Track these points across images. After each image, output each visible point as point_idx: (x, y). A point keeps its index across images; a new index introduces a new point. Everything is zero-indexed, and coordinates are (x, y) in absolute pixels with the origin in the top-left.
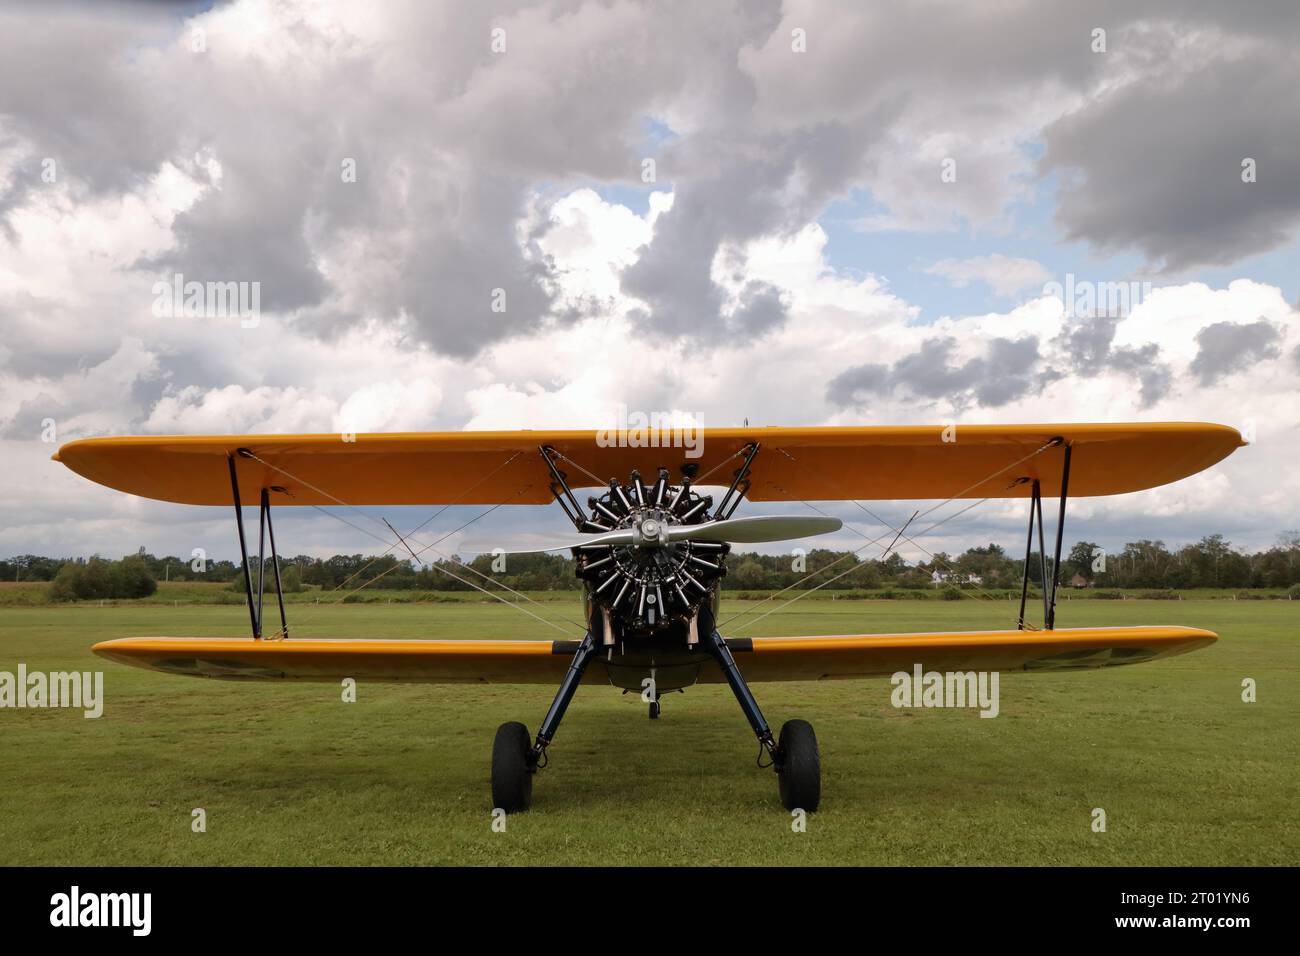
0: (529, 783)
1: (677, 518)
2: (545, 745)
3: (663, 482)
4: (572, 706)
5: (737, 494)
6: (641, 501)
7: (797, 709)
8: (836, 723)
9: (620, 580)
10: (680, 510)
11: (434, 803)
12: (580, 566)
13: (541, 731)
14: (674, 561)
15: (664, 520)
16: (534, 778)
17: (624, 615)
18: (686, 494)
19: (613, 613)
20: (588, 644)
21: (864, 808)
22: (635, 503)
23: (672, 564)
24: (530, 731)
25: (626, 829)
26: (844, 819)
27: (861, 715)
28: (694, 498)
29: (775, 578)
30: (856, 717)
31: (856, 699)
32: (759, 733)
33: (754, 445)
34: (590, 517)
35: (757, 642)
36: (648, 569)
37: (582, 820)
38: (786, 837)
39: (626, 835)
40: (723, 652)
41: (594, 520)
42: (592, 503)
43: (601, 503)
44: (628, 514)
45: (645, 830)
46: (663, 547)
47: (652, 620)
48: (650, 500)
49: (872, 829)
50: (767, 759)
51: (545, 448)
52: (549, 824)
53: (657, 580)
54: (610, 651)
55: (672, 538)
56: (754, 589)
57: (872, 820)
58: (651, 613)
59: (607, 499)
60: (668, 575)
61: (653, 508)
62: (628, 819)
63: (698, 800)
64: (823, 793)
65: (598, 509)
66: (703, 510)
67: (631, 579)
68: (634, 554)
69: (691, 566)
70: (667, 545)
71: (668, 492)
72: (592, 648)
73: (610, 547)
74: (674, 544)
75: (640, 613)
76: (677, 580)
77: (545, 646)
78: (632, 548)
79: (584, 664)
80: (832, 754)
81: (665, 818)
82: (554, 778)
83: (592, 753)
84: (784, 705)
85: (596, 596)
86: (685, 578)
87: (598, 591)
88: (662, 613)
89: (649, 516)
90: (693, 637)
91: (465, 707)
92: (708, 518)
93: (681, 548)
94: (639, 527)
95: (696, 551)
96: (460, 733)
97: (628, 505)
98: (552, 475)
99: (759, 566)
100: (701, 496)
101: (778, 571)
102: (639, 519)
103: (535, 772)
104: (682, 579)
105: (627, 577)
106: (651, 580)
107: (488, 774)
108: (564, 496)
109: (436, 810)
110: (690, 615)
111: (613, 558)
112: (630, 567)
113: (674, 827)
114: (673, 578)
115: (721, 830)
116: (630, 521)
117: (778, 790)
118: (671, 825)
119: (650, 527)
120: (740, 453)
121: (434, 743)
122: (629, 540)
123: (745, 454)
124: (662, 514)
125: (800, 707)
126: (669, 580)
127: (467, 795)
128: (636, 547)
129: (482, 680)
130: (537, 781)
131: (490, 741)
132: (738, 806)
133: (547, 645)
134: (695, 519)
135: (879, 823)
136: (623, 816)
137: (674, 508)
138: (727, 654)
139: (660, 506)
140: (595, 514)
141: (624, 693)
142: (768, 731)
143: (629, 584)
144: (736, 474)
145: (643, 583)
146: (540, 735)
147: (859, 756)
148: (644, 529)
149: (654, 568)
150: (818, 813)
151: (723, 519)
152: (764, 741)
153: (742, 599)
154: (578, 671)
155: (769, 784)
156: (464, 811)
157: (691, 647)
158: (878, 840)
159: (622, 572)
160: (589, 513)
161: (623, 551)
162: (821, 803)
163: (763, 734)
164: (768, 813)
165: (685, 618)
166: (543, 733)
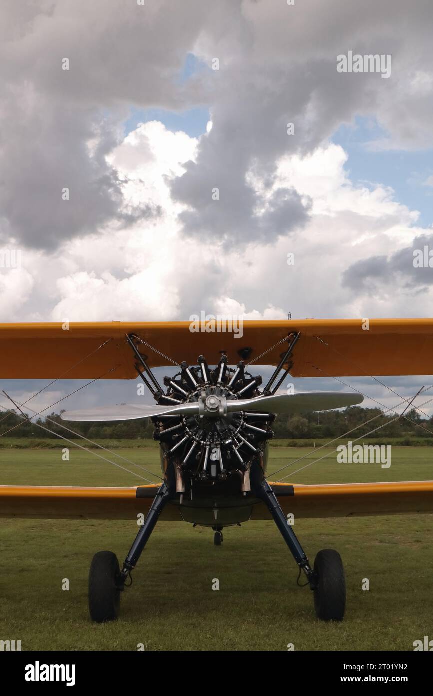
0: (117, 599)
1: (234, 393)
2: (130, 569)
3: (223, 365)
4: (154, 535)
5: (283, 371)
6: (206, 379)
7: (331, 537)
8: (361, 548)
9: (189, 442)
10: (236, 387)
11: (43, 614)
12: (158, 430)
13: (127, 558)
14: (231, 426)
15: (224, 395)
16: (123, 594)
17: (192, 469)
18: (241, 374)
19: (183, 468)
20: (164, 491)
21: (380, 618)
22: (200, 381)
23: (230, 430)
24: (118, 557)
25: (194, 635)
26: (364, 627)
27: (381, 542)
28: (247, 377)
29: (318, 429)
30: (377, 543)
31: (378, 528)
32: (299, 560)
33: (296, 334)
34: (166, 392)
35: (298, 488)
36: (211, 433)
37: (160, 628)
38: (318, 641)
39: (193, 640)
40: (270, 497)
41: (168, 394)
42: (167, 381)
43: (174, 381)
44: (195, 389)
45: (208, 636)
46: (223, 417)
47: (214, 474)
48: (213, 378)
49: (386, 634)
50: (304, 580)
51: (131, 336)
52: (133, 631)
53: (218, 442)
54: (182, 496)
55: (230, 409)
56: (301, 438)
57: (386, 627)
58: (214, 468)
59: (179, 378)
60: (227, 439)
61: (215, 385)
62: (195, 627)
63: (250, 612)
64: (348, 605)
65: (172, 386)
66: (255, 386)
67: (198, 441)
68: (200, 422)
69: (245, 431)
70: (226, 415)
71: (227, 372)
72: (167, 494)
73: (181, 416)
74: (232, 413)
75: (205, 468)
76: (233, 443)
77: (131, 490)
78: (198, 417)
79: (161, 507)
80: (357, 573)
81: (224, 626)
82: (138, 593)
83: (169, 573)
84: (321, 534)
85: (170, 455)
86: (240, 440)
87: (171, 450)
88: (222, 468)
89: (212, 392)
90: (247, 487)
91: (70, 534)
92: (259, 393)
93: (238, 417)
94: (204, 401)
95: (249, 419)
96: (65, 556)
97: (195, 383)
98: (136, 356)
99: (305, 420)
100: (254, 375)
101: (320, 424)
102: (204, 394)
103: (122, 590)
104: (238, 441)
105: (195, 440)
106: (213, 442)
107: (86, 590)
108: (145, 373)
109: (45, 619)
110: (244, 470)
111: (184, 424)
112: (197, 432)
113: (231, 633)
114: (230, 441)
115: (268, 636)
116: (197, 395)
117: (314, 603)
118: (229, 632)
119: (212, 400)
120: (285, 340)
121: (45, 564)
122: (196, 411)
123: (289, 341)
124: (222, 390)
125: (333, 535)
126: (227, 442)
127: (70, 607)
128: (202, 416)
129: (81, 517)
130: (125, 596)
131: (88, 563)
132: (282, 616)
133: (133, 490)
134: (248, 395)
135: (391, 629)
136: (192, 624)
137: (232, 385)
138: (274, 499)
139: (221, 384)
140: (169, 390)
141: (194, 526)
142: (306, 558)
143: (196, 445)
144: (282, 356)
145: (207, 444)
146: (127, 561)
147: (378, 575)
148: (208, 402)
149: (216, 433)
150: (344, 622)
151: (270, 394)
152: (302, 566)
153: (292, 446)
154: (157, 512)
155: (307, 599)
156: (67, 620)
157: (245, 494)
158: (390, 644)
159: (190, 436)
160: (165, 388)
161: (191, 419)
162: (347, 613)
163: (302, 561)
164: (305, 622)
165: (240, 471)
166: (129, 560)
